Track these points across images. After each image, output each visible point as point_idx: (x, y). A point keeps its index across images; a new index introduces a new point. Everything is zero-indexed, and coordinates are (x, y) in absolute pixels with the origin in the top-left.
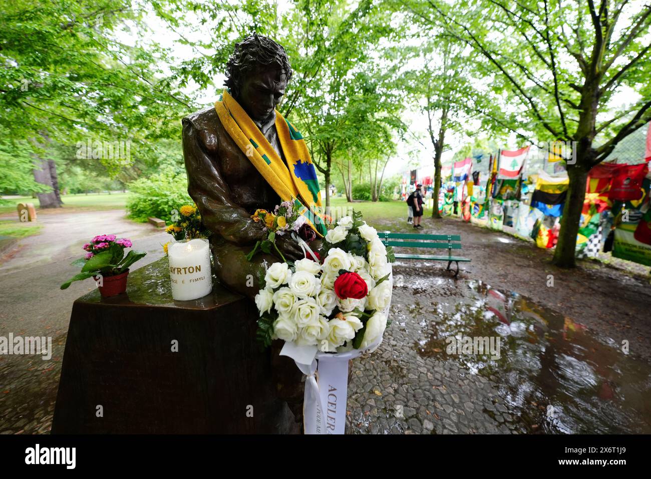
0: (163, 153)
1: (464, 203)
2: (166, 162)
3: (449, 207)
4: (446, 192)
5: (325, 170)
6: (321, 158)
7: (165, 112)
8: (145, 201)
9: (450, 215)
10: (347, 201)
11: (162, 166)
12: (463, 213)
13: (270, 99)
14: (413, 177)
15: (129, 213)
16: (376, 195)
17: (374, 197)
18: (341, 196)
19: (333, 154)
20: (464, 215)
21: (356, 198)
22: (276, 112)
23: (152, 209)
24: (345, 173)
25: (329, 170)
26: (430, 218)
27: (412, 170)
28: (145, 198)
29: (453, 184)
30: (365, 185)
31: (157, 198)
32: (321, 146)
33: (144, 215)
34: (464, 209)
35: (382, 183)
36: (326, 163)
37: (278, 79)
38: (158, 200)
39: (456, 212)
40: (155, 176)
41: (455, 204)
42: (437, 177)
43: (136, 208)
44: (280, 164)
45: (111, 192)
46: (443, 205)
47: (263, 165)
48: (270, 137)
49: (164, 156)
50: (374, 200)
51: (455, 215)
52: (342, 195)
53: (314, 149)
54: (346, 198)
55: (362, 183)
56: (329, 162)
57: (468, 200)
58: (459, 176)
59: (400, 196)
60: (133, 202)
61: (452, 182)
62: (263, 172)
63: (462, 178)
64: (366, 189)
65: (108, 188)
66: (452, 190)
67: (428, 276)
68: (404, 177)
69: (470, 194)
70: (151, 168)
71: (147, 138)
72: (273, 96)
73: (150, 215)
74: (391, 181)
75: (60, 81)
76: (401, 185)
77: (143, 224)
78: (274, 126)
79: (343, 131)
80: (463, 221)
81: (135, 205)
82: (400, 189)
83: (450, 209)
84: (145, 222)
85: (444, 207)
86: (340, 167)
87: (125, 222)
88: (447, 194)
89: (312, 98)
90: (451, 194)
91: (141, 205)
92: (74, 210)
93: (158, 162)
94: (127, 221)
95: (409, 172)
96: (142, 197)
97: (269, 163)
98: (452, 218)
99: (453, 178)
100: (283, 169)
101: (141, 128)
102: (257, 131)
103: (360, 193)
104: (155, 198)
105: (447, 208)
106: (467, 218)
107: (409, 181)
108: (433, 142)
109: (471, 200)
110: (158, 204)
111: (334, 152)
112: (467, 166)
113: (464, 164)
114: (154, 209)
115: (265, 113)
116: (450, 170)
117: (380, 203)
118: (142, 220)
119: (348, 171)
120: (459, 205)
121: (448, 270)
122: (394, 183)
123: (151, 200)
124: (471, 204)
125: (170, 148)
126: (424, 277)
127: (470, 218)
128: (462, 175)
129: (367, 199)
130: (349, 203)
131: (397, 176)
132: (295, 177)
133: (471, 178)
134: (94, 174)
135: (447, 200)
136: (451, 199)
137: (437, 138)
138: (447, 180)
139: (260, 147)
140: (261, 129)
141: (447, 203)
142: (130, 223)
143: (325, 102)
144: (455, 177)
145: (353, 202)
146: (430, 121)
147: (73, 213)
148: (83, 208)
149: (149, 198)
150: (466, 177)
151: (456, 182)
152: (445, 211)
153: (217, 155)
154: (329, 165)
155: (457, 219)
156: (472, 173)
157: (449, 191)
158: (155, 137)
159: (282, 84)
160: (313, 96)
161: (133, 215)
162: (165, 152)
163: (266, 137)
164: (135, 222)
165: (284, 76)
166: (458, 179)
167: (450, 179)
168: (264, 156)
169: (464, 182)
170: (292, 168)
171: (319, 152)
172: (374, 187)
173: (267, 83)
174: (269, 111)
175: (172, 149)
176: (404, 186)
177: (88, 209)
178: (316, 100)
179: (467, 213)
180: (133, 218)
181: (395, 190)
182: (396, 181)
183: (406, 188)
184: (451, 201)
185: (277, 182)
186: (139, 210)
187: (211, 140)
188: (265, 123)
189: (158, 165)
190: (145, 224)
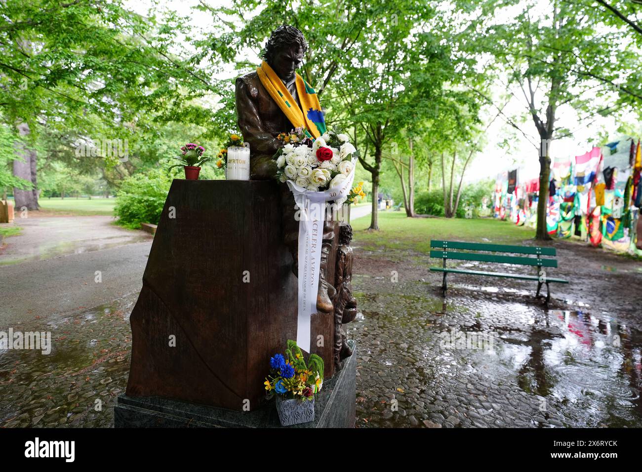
0: (164, 143)
1: (590, 217)
2: (167, 155)
3: (567, 225)
4: (562, 201)
5: (373, 166)
6: (368, 152)
7: (178, 91)
8: (140, 202)
9: (568, 237)
10: (406, 216)
11: (161, 161)
12: (589, 234)
13: (292, 65)
14: (512, 182)
15: (118, 218)
16: (452, 209)
17: (448, 211)
18: (399, 210)
19: (384, 145)
20: (591, 237)
21: (421, 212)
22: (296, 74)
23: (146, 212)
24: (405, 175)
25: (377, 167)
26: (531, 240)
27: (511, 171)
28: (140, 198)
29: (573, 189)
30: (435, 194)
31: (155, 199)
32: (368, 133)
33: (136, 220)
34: (590, 228)
35: (462, 189)
36: (374, 157)
37: (297, 52)
38: (155, 202)
39: (578, 233)
40: (152, 171)
41: (577, 220)
42: (543, 177)
43: (128, 211)
44: (297, 109)
45: (92, 197)
46: (558, 222)
47: (285, 107)
48: (291, 91)
49: (165, 147)
50: (449, 215)
51: (577, 237)
52: (401, 209)
53: (359, 139)
54: (405, 212)
55: (430, 191)
56: (377, 156)
57: (596, 212)
58: (582, 175)
59: (493, 212)
60: (125, 204)
61: (572, 185)
62: (285, 111)
63: (586, 179)
64: (436, 199)
65: (89, 191)
66: (571, 198)
67: (504, 301)
68: (498, 182)
69: (600, 202)
70: (147, 164)
71: (155, 120)
72: (294, 63)
73: (143, 220)
74: (476, 188)
75: (91, 61)
76: (493, 195)
77: (134, 230)
78: (294, 84)
79: (392, 110)
80: (590, 246)
81: (126, 207)
82: (491, 200)
83: (570, 228)
84: (137, 229)
85: (559, 225)
86: (398, 166)
87: (113, 228)
88: (564, 204)
89: (356, 69)
90: (570, 204)
91: (134, 208)
92: (52, 214)
93: (157, 155)
94: (116, 226)
95: (506, 175)
96: (136, 196)
97: (290, 107)
98: (572, 241)
99: (572, 179)
100: (298, 112)
101: (149, 110)
102: (283, 86)
103: (428, 205)
104: (152, 199)
105: (564, 226)
106: (596, 240)
107: (505, 187)
108: (537, 125)
109: (601, 212)
110: (155, 206)
111: (386, 142)
112: (595, 160)
113: (590, 158)
114: (149, 213)
115: (288, 74)
116: (568, 168)
117: (458, 220)
118: (134, 226)
119: (409, 172)
120: (584, 220)
121: (539, 297)
122: (482, 191)
123: (146, 201)
124: (602, 218)
125: (172, 138)
126: (497, 302)
127: (600, 240)
128: (587, 174)
129: (438, 214)
130: (409, 218)
131: (486, 180)
132: (307, 119)
133: (601, 179)
134: (77, 172)
135: (564, 214)
136: (570, 213)
137: (543, 118)
138: (563, 183)
139: (284, 96)
140: (285, 85)
141: (564, 219)
142: (119, 229)
143: (377, 76)
144: (576, 178)
145: (416, 217)
146: (532, 94)
147: (51, 217)
148: (62, 212)
149: (145, 198)
150: (593, 178)
151: (578, 185)
152: (561, 231)
153: (256, 101)
154: (378, 160)
155: (579, 243)
156: (602, 170)
157: (566, 200)
158: (164, 120)
159: (300, 55)
160: (359, 67)
161: (123, 220)
162: (166, 142)
163: (288, 90)
164: (125, 228)
165: (301, 50)
166: (580, 180)
167: (568, 180)
168: (286, 102)
169: (589, 185)
170: (306, 113)
171: (366, 142)
172: (449, 196)
173: (290, 55)
174: (291, 72)
175: (175, 138)
176: (498, 195)
177: (68, 214)
178: (364, 72)
179: (595, 233)
180: (123, 224)
181: (485, 201)
182: (485, 188)
183: (500, 198)
184: (570, 216)
185: (294, 118)
186: (131, 214)
187: (254, 91)
188: (288, 81)
189: (157, 160)
190: (137, 231)
